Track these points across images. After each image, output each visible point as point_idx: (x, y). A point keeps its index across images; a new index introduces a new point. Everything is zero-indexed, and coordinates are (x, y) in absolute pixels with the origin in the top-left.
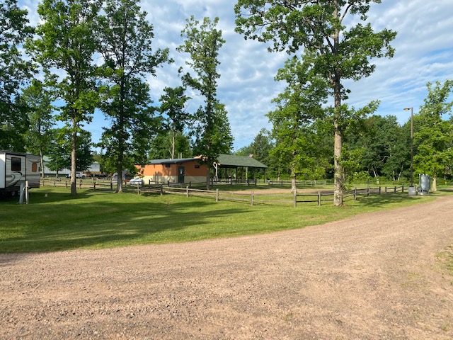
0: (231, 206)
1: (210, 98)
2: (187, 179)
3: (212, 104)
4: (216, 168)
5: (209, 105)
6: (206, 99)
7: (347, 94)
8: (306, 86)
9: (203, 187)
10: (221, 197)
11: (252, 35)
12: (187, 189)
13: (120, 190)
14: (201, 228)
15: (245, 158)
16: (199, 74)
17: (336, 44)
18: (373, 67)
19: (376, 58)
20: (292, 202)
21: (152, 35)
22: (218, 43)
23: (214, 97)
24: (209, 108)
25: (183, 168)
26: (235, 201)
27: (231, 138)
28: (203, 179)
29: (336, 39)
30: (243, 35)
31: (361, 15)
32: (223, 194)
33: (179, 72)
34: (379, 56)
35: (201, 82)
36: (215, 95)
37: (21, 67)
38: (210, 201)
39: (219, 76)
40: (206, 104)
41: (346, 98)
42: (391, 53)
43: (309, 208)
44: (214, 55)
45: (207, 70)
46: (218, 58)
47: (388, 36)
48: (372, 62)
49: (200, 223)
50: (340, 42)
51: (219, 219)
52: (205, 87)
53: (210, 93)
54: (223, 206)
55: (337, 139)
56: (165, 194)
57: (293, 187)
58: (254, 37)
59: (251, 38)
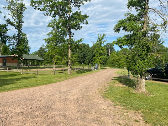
0: (28, 75)
1: (19, 31)
2: (8, 64)
3: (20, 33)
4: (22, 60)
5: (19, 34)
6: (17, 31)
7: (73, 35)
8: (59, 30)
9: (15, 68)
10: (23, 72)
11: (38, 8)
12: (7, 69)
14: (12, 86)
15: (35, 56)
16: (14, 20)
17: (70, 16)
18: (81, 27)
20: (53, 73)
22: (23, 9)
23: (21, 30)
24: (19, 35)
25: (6, 60)
26: (30, 74)
27: (29, 48)
28: (15, 65)
29: (70, 15)
30: (34, 7)
31: (78, 8)
32: (24, 71)
33: (5, 17)
34: (83, 23)
35: (15, 24)
36: (22, 29)
38: (18, 74)
39: (24, 22)
40: (17, 33)
41: (73, 36)
42: (87, 23)
43: (59, 75)
44: (21, 13)
45: (18, 19)
46: (23, 15)
47: (86, 17)
48: (81, 25)
49: (12, 83)
50: (71, 16)
51: (22, 81)
52: (17, 26)
53: (19, 28)
54: (24, 76)
55: (70, 51)
57: (54, 68)
58: (39, 9)
59: (37, 9)
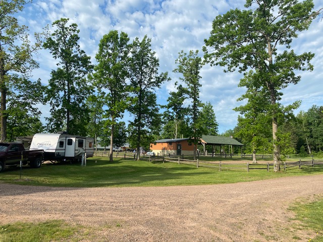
0: (206, 170)
1: (195, 99)
2: (183, 152)
3: (197, 103)
4: (204, 145)
5: (195, 104)
6: (193, 100)
8: (260, 89)
9: (191, 158)
10: (200, 165)
11: (215, 63)
13: (138, 159)
15: (226, 138)
16: (189, 85)
17: (271, 64)
18: (299, 77)
19: (301, 71)
20: (246, 169)
21: (158, 64)
22: (199, 65)
23: (198, 99)
24: (195, 106)
26: (210, 168)
27: (216, 125)
29: (271, 62)
30: (209, 64)
31: (287, 45)
32: (202, 163)
33: (176, 84)
34: (303, 70)
35: (190, 90)
36: (198, 97)
37: (86, 88)
38: (193, 167)
39: (201, 86)
40: (193, 104)
41: (280, 99)
42: (311, 68)
44: (197, 73)
45: (192, 82)
46: (199, 74)
47: (308, 57)
48: (297, 73)
50: (273, 63)
52: (192, 93)
53: (195, 96)
54: (200, 170)
55: (274, 126)
56: (165, 162)
57: (254, 159)
58: (217, 64)
59: (214, 65)
